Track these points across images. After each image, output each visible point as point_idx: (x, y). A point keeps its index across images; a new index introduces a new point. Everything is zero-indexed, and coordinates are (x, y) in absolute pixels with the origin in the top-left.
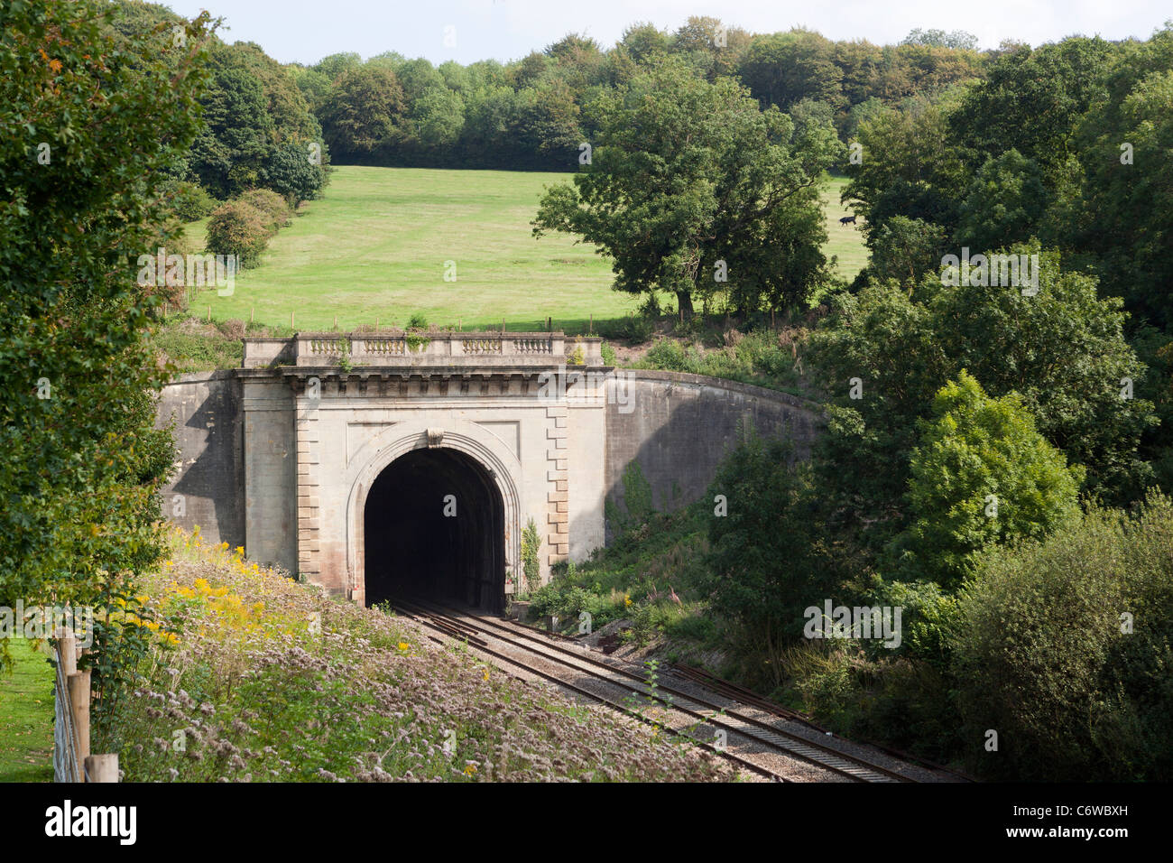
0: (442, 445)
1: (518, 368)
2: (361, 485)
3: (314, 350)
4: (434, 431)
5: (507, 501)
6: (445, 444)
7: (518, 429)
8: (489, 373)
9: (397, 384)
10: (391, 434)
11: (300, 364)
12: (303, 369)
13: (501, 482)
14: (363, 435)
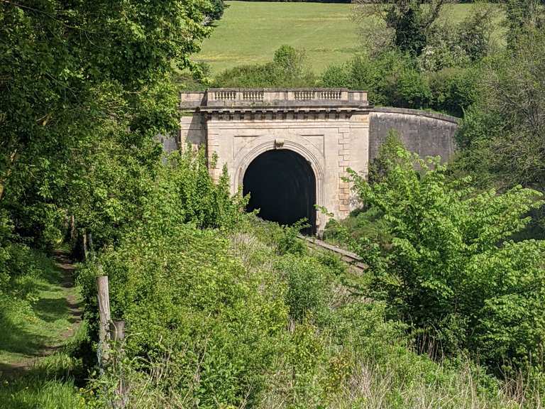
0: (283, 148)
1: (323, 107)
2: (241, 169)
3: (216, 98)
4: (279, 140)
5: (318, 177)
6: (285, 147)
7: (324, 138)
8: (308, 109)
9: (260, 116)
10: (257, 142)
11: (209, 105)
12: (210, 108)
13: (313, 166)
14: (242, 142)
